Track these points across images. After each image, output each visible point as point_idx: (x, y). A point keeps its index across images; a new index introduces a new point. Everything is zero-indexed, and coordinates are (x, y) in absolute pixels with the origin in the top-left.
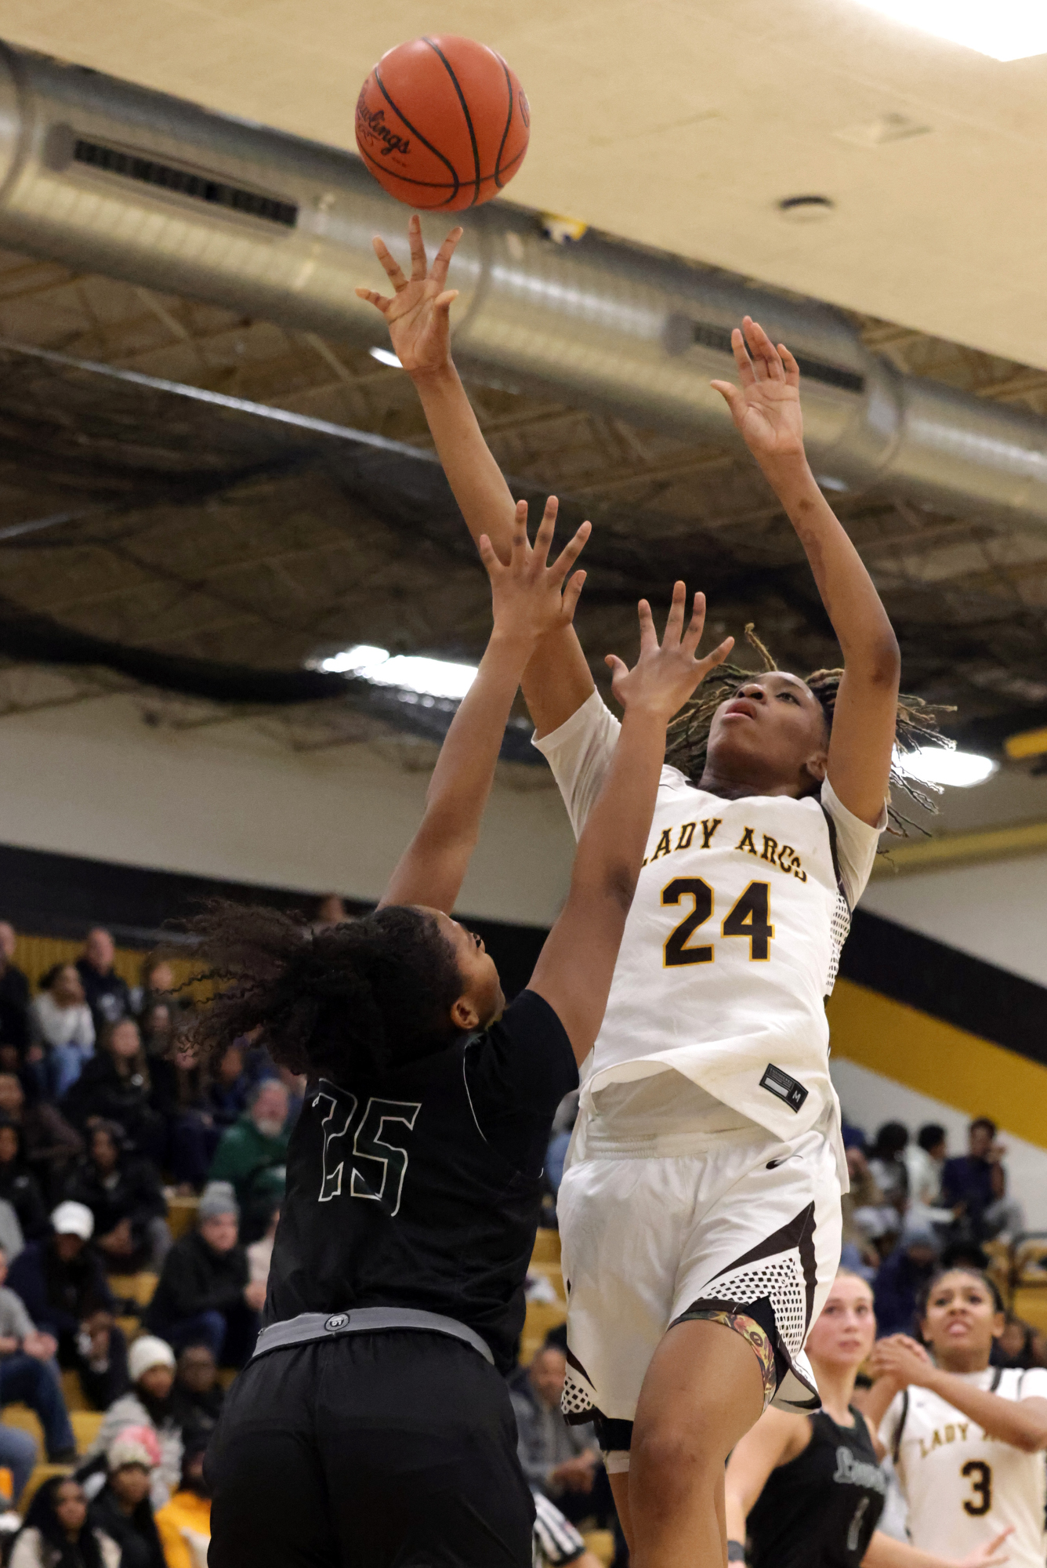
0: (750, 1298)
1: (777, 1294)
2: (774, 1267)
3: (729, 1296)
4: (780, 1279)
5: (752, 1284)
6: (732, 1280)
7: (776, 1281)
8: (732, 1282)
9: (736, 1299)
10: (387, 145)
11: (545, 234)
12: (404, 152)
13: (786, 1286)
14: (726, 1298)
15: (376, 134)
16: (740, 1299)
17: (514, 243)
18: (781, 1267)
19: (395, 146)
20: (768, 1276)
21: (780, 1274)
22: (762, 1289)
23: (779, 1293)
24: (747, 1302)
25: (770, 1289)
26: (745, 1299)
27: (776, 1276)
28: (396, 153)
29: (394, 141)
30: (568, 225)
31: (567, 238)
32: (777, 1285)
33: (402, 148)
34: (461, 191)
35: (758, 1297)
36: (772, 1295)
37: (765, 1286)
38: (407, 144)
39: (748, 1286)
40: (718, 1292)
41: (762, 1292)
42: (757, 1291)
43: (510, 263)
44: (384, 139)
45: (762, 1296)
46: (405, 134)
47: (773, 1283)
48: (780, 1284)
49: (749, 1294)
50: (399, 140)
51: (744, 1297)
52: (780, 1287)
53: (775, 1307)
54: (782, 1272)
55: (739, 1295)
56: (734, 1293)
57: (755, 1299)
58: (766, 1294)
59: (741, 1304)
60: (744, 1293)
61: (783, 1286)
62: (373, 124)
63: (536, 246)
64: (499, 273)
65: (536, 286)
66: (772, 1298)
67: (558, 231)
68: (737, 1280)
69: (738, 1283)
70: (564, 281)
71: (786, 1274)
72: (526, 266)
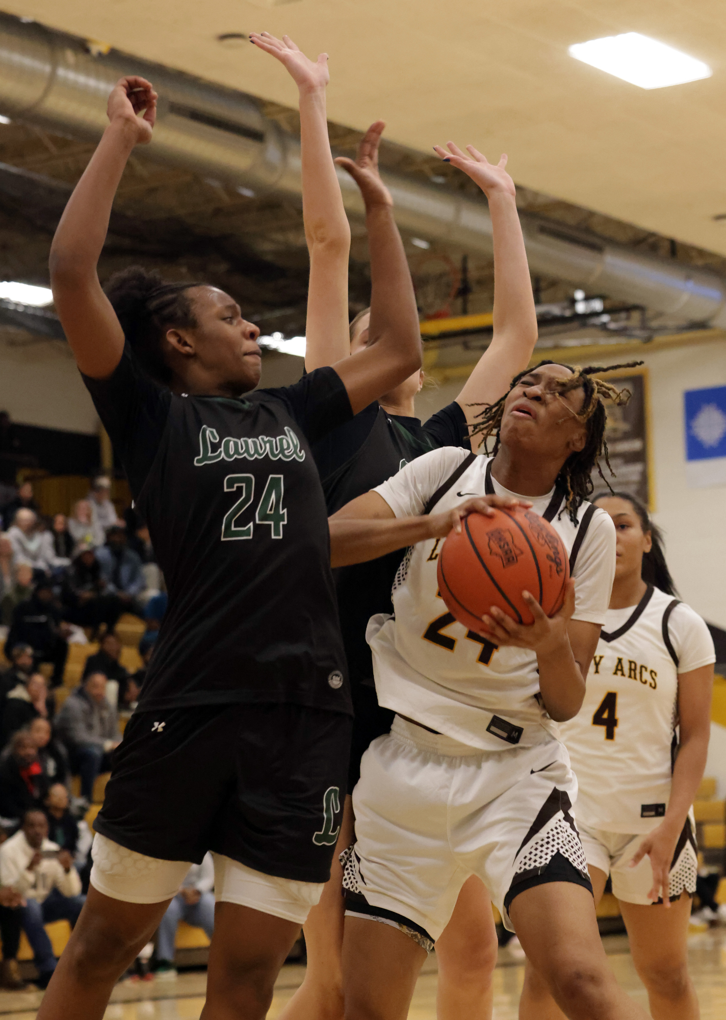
0: (546, 859)
1: (563, 846)
2: (552, 830)
3: (533, 864)
4: (559, 836)
5: (544, 849)
6: (529, 852)
7: (558, 838)
8: (531, 853)
9: (537, 865)
11: (87, 51)
13: (566, 839)
14: (532, 867)
16: (541, 863)
17: (70, 56)
18: (556, 828)
20: (552, 838)
21: (558, 833)
22: (551, 848)
23: (564, 845)
24: (546, 864)
25: (557, 846)
26: (544, 862)
27: (556, 836)
30: (100, 46)
31: (100, 55)
32: (560, 841)
35: (552, 856)
36: (560, 849)
37: (553, 846)
39: (542, 851)
40: (525, 864)
41: (552, 851)
42: (549, 851)
43: (67, 66)
45: (553, 854)
47: (557, 841)
48: (561, 839)
49: (545, 857)
51: (542, 860)
52: (563, 842)
53: (566, 856)
54: (559, 831)
55: (539, 860)
56: (535, 861)
57: (549, 858)
58: (556, 851)
59: (542, 867)
60: (541, 857)
61: (564, 839)
63: (82, 57)
64: (61, 72)
65: (82, 79)
66: (561, 851)
67: (95, 49)
68: (533, 850)
69: (534, 852)
70: (98, 76)
71: (561, 831)
72: (76, 68)
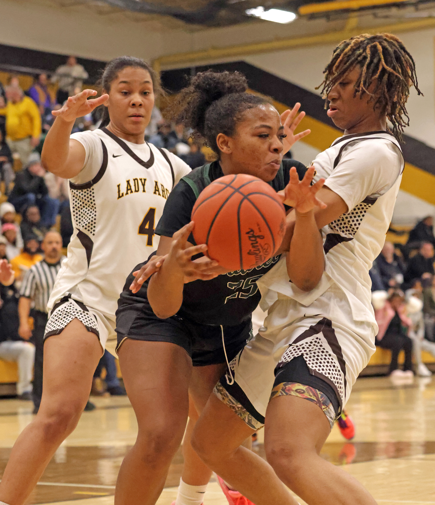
10: (258, 240)
12: (252, 231)
15: (260, 247)
19: (253, 236)
28: (257, 233)
29: (253, 239)
33: (252, 233)
34: (246, 193)
38: (248, 233)
44: (257, 243)
46: (245, 237)
50: (250, 237)
62: (258, 252)
